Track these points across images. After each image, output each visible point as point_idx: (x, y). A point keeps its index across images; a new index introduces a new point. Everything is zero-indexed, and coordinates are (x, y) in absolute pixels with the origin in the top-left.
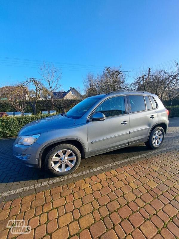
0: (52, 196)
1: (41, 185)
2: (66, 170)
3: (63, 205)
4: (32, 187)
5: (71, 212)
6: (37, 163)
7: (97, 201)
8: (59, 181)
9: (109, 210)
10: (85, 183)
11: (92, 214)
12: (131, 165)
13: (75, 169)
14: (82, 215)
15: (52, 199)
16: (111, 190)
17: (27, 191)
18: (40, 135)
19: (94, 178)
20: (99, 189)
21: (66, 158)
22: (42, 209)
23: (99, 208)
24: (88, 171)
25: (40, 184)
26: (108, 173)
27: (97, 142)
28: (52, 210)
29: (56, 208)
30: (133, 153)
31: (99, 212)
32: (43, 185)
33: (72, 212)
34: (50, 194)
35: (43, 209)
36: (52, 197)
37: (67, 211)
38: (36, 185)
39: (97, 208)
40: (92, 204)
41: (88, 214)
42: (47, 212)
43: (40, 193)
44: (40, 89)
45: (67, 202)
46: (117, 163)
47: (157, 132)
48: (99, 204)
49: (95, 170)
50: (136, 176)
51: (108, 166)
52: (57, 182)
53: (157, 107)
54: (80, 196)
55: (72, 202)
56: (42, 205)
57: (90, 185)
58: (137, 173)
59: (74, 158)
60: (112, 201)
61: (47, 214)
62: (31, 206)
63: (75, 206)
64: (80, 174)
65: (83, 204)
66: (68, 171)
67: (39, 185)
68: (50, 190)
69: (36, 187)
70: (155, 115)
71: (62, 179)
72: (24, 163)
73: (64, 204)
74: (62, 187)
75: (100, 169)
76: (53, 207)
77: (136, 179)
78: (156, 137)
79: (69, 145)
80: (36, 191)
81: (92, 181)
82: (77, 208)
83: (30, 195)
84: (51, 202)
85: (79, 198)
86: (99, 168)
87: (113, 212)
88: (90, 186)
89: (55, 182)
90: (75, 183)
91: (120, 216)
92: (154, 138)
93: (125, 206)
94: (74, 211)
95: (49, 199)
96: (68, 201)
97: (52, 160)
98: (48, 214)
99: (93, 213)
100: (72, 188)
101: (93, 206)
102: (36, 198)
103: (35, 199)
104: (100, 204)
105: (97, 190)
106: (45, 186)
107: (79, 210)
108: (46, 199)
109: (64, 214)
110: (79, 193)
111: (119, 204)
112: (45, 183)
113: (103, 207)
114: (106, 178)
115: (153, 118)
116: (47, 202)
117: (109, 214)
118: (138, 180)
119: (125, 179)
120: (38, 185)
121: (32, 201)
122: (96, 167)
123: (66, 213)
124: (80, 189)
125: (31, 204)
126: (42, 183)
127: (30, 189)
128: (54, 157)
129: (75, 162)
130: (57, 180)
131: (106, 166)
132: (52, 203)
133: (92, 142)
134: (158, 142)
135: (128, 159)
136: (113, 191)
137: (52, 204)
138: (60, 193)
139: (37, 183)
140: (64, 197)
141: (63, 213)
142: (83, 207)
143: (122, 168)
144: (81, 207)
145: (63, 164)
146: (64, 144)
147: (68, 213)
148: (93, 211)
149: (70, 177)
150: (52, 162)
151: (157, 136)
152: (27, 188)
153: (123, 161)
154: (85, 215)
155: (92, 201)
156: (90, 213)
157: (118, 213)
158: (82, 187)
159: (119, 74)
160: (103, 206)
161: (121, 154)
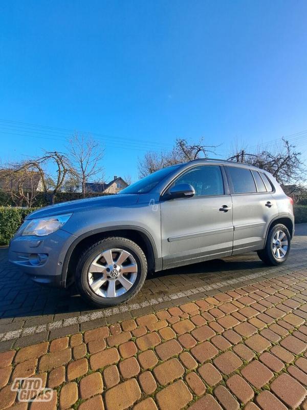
0: (87, 344)
1: (63, 323)
2: (115, 295)
3: (114, 364)
4: (42, 328)
5: (134, 377)
6: (59, 273)
7: (191, 353)
8: (102, 316)
9: (221, 372)
10: (158, 319)
11: (185, 380)
12: (241, 289)
13: (134, 294)
14: (161, 383)
15: (88, 351)
16: (215, 331)
17: (28, 336)
18: (71, 214)
19: (175, 311)
20: (189, 331)
21: (118, 268)
22: (64, 373)
23: (198, 367)
24: (160, 300)
25: (60, 323)
26: (201, 302)
27: (178, 239)
28: (88, 374)
29: (98, 371)
30: (241, 272)
31: (200, 376)
32: (66, 324)
33: (137, 378)
34: (84, 341)
35: (66, 373)
36: (87, 347)
37: (125, 376)
38: (51, 325)
39: (194, 368)
40: (180, 360)
41: (174, 381)
42: (76, 380)
43: (60, 339)
44: (65, 171)
45: (122, 358)
46: (214, 286)
47: (278, 233)
48: (195, 358)
49: (174, 297)
50: (257, 306)
51: (197, 292)
52: (97, 319)
53: (273, 191)
54: (150, 344)
55: (134, 356)
56: (64, 363)
57: (169, 323)
58: (258, 303)
59: (134, 268)
60: (224, 352)
61: (77, 384)
62: (38, 368)
63: (143, 366)
64: (144, 304)
65: (160, 359)
66: (119, 297)
67: (57, 324)
68: (83, 335)
69: (50, 328)
70: (273, 202)
71: (108, 312)
72: (30, 274)
73: (116, 362)
74: (109, 327)
75: (184, 295)
76: (90, 367)
77: (260, 312)
78: (278, 243)
79: (126, 240)
80: (50, 336)
81: (172, 316)
82: (148, 370)
83: (36, 343)
84: (85, 357)
85: (149, 349)
86: (181, 295)
87: (231, 375)
88: (168, 326)
89: (93, 319)
90: (135, 320)
91: (250, 384)
92: (273, 244)
93: (254, 362)
94: (140, 376)
95: (82, 351)
96: (125, 355)
97: (91, 268)
98: (79, 384)
99: (187, 379)
100: (131, 328)
101: (183, 364)
102: (51, 350)
103: (48, 352)
104: (199, 360)
105: (186, 332)
106: (70, 325)
107: (153, 373)
108: (75, 352)
109: (119, 383)
110: (147, 338)
111: (240, 357)
112: (71, 321)
113: (206, 365)
114: (200, 311)
115: (270, 206)
116: (77, 357)
117: (224, 379)
118: (264, 313)
119: (237, 311)
120: (54, 324)
121: (41, 357)
122: (176, 292)
123: (122, 380)
124: (148, 330)
125: (39, 361)
126: (63, 320)
127: (38, 331)
128: (94, 263)
129: (134, 277)
130: (96, 315)
131: (195, 291)
132: (89, 360)
133: (168, 239)
134: (281, 252)
135: (234, 280)
136: (220, 333)
137: (89, 362)
138: (106, 339)
139: (54, 320)
140: (115, 347)
141: (115, 380)
142: (160, 366)
143: (226, 293)
144: (156, 366)
145: (110, 281)
146: (117, 238)
147: (127, 380)
148: (185, 375)
149: (124, 309)
150: (90, 275)
151: (278, 241)
152: (29, 331)
153: (225, 283)
154: (169, 384)
155: (180, 354)
156: (180, 378)
157: (243, 377)
158: (152, 328)
159: (200, 150)
160: (204, 363)
161: (218, 273)
